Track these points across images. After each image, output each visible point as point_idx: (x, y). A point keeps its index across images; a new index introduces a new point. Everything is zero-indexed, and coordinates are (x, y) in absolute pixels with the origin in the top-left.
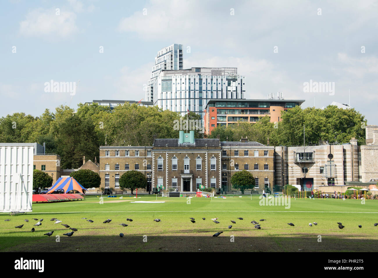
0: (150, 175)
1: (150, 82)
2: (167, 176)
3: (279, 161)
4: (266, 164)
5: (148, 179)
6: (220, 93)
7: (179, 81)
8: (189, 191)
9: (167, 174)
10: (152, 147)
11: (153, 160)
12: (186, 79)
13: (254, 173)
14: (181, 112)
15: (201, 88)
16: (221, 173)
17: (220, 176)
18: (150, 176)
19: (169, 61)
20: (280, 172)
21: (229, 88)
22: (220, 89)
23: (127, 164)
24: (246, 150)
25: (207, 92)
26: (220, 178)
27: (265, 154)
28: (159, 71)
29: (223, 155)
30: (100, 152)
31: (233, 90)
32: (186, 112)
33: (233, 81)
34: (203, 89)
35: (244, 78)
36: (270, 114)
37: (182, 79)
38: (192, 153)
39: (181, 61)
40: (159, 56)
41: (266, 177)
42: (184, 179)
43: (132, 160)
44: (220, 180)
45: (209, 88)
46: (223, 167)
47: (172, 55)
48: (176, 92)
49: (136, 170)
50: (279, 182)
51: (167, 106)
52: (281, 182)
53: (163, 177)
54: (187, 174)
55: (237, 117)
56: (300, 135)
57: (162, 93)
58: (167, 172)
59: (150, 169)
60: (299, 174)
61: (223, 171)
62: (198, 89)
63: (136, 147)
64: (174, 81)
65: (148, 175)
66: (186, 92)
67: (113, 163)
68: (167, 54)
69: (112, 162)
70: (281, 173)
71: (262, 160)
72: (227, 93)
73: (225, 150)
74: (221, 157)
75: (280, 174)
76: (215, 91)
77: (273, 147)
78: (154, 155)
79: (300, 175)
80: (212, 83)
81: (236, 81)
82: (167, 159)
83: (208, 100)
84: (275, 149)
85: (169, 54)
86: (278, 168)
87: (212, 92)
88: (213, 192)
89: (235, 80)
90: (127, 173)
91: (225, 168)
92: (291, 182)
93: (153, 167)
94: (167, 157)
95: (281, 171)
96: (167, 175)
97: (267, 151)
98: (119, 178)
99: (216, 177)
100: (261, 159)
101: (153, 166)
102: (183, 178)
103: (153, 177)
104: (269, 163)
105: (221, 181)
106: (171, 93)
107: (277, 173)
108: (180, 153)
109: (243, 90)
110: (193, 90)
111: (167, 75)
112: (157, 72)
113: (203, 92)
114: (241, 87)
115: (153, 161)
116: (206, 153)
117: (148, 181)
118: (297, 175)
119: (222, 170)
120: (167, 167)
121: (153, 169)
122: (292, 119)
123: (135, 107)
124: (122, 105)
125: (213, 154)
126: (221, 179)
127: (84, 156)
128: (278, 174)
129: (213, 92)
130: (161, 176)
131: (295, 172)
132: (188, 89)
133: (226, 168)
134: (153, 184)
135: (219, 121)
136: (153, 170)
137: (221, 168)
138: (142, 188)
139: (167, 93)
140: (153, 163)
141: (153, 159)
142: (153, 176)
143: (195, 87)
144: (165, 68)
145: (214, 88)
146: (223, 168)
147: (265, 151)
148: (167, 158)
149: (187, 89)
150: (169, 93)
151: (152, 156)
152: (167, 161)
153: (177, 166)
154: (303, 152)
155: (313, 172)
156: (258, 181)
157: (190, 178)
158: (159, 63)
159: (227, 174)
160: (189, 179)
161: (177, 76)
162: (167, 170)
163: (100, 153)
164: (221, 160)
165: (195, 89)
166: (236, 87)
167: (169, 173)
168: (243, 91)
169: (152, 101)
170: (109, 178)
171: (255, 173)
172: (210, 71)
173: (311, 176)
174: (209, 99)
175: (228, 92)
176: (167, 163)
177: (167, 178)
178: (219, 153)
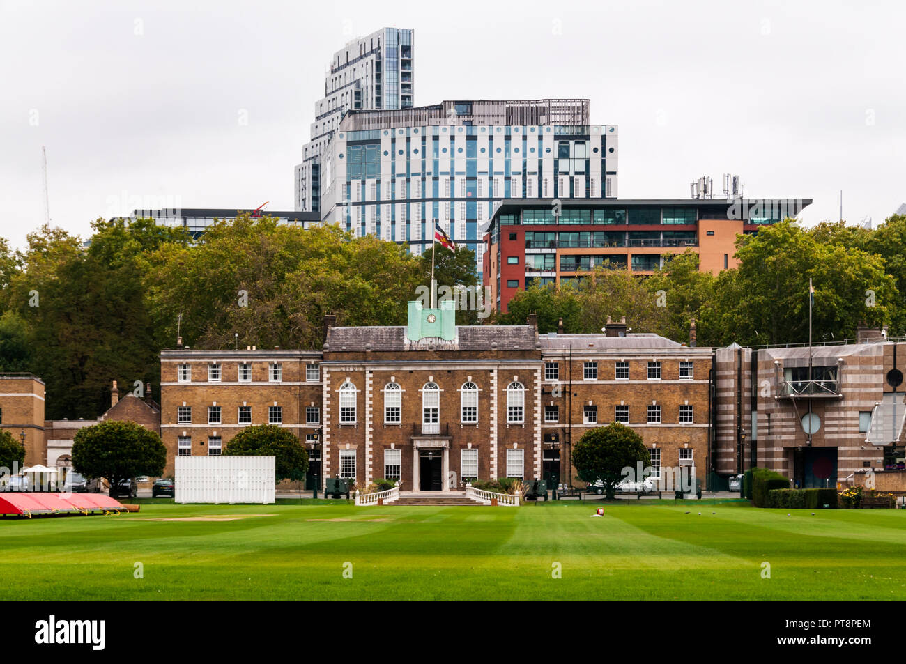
0: (317, 439)
1: (310, 149)
2: (368, 443)
3: (726, 395)
4: (686, 403)
5: (309, 450)
6: (534, 180)
7: (401, 145)
8: (439, 488)
9: (368, 436)
10: (322, 353)
11: (325, 392)
12: (424, 139)
13: (646, 433)
14: (410, 243)
15: (472, 165)
16: (539, 432)
17: (538, 442)
18: (318, 442)
19: (368, 83)
20: (730, 428)
21: (564, 165)
22: (532, 167)
23: (245, 404)
24: (623, 359)
25: (491, 179)
26: (538, 449)
27: (682, 374)
28: (339, 114)
29: (547, 377)
30: (163, 369)
31: (577, 170)
32: (424, 242)
33: (576, 142)
34: (479, 169)
35: (612, 130)
36: (697, 244)
37: (412, 139)
38: (449, 371)
39: (406, 82)
40: (336, 66)
41: (686, 446)
42: (423, 451)
43: (261, 395)
44: (538, 456)
45: (499, 166)
46: (547, 414)
47: (378, 65)
48: (393, 181)
49: (273, 423)
50: (725, 460)
51: (363, 224)
52: (732, 460)
53: (356, 446)
54: (433, 437)
55: (589, 256)
56: (796, 311)
57: (349, 184)
58: (368, 429)
59: (317, 421)
60: (791, 433)
61: (546, 426)
62: (464, 169)
63: (273, 353)
64: (385, 145)
65: (309, 439)
66: (424, 179)
67: (203, 401)
68: (363, 61)
69: (198, 399)
70: (732, 431)
71: (674, 392)
72: (556, 180)
73: (552, 360)
74: (539, 385)
75: (731, 435)
76: (520, 174)
77: (710, 350)
78: (328, 379)
79: (793, 437)
80: (507, 150)
81: (587, 142)
82: (368, 389)
83: (497, 205)
84: (714, 357)
85: (368, 59)
86: (725, 417)
87: (507, 179)
88: (517, 492)
89: (582, 138)
90: (246, 432)
91: (552, 419)
92: (764, 460)
93: (326, 416)
94: (369, 382)
95: (732, 425)
96: (370, 439)
97: (691, 363)
98: (219, 447)
99: (523, 446)
100: (669, 389)
101: (325, 413)
102: (419, 449)
103: (325, 446)
104: (694, 400)
105: (539, 459)
106: (378, 182)
107: (719, 432)
108: (411, 372)
109: (607, 170)
110: (447, 173)
111: (364, 126)
112: (330, 118)
113: (479, 177)
114: (604, 162)
115: (326, 396)
116: (492, 371)
117: (310, 459)
118: (784, 437)
119: (543, 423)
120: (368, 416)
121: (325, 419)
122: (772, 258)
123: (270, 228)
124: (230, 222)
125: (517, 372)
126: (539, 452)
127: (115, 382)
128: (722, 435)
129: (513, 177)
130: (350, 443)
131: (779, 430)
132: (429, 168)
133: (556, 419)
134: (325, 466)
135: (531, 270)
136: (326, 423)
137: (539, 419)
138: (293, 480)
139: (363, 183)
140: (326, 403)
141: (326, 389)
142: (326, 443)
143: (453, 163)
144: (357, 105)
145: (516, 166)
146: (547, 419)
147: (682, 363)
148: (370, 385)
149: (427, 171)
150: (370, 182)
151: (322, 381)
152: (368, 396)
153: (400, 411)
154: (808, 366)
155: (836, 429)
156: (658, 457)
157: (443, 449)
158: (337, 91)
159: (561, 436)
160: (440, 451)
161: (397, 130)
162: (368, 422)
163: (162, 373)
164: (539, 391)
165: (452, 169)
166: (587, 162)
167: (377, 434)
168: (609, 173)
169: (316, 209)
170: (189, 447)
171: (648, 431)
172: (502, 110)
173: (829, 440)
174: (499, 200)
175: (560, 177)
176: (368, 402)
177: (368, 449)
178: (536, 371)
